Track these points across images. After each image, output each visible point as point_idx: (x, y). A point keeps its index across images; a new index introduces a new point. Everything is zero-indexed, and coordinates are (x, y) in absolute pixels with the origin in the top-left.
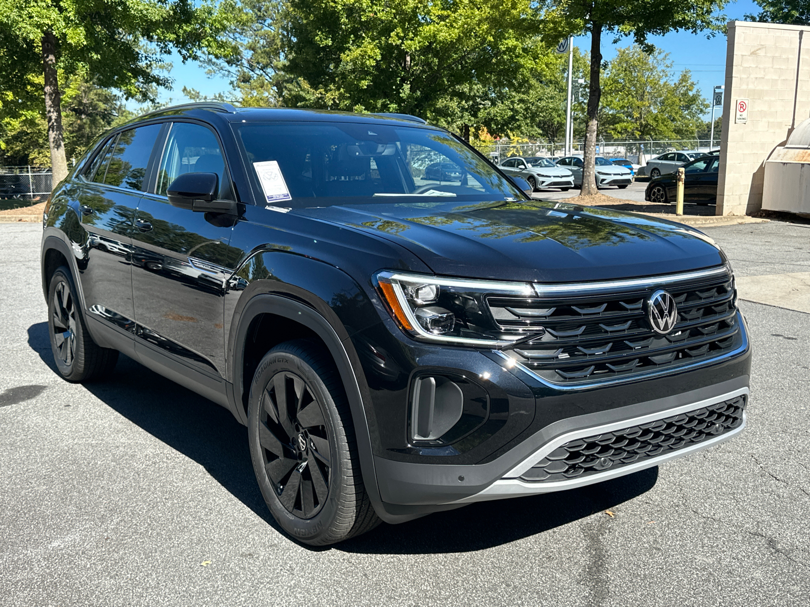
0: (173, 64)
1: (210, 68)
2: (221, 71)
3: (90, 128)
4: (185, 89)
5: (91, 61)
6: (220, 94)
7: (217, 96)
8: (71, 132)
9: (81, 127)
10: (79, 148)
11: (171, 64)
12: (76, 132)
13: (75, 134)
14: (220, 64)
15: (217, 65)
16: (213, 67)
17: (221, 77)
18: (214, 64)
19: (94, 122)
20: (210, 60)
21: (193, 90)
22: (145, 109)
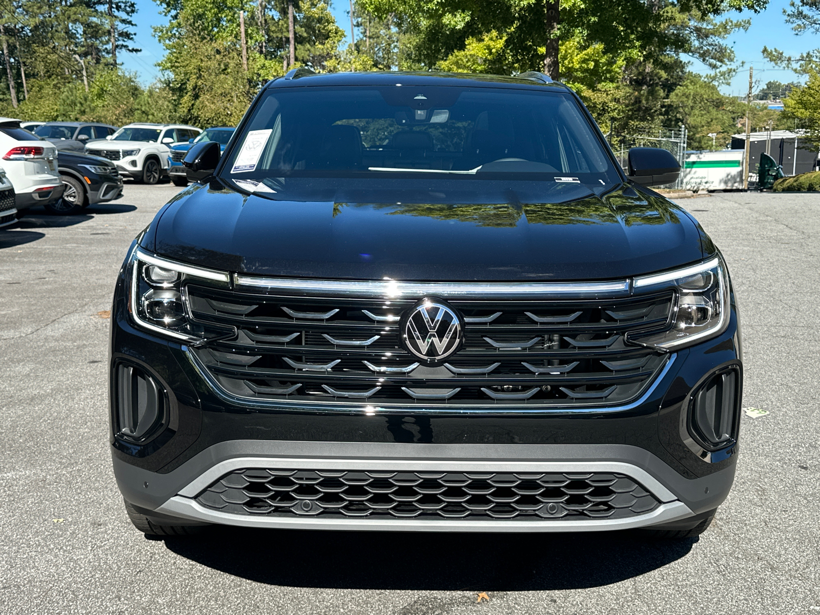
0: (751, 21)
1: (800, 23)
2: (813, 25)
3: (647, 100)
4: (765, 50)
5: (589, 26)
6: (808, 54)
7: (805, 55)
8: (627, 106)
9: (638, 101)
10: (633, 123)
11: (749, 21)
12: (633, 105)
13: (630, 107)
14: (813, 17)
15: (809, 18)
16: (803, 21)
17: (813, 33)
18: (805, 17)
19: (652, 93)
20: (800, 13)
21: (776, 50)
22: (712, 75)
